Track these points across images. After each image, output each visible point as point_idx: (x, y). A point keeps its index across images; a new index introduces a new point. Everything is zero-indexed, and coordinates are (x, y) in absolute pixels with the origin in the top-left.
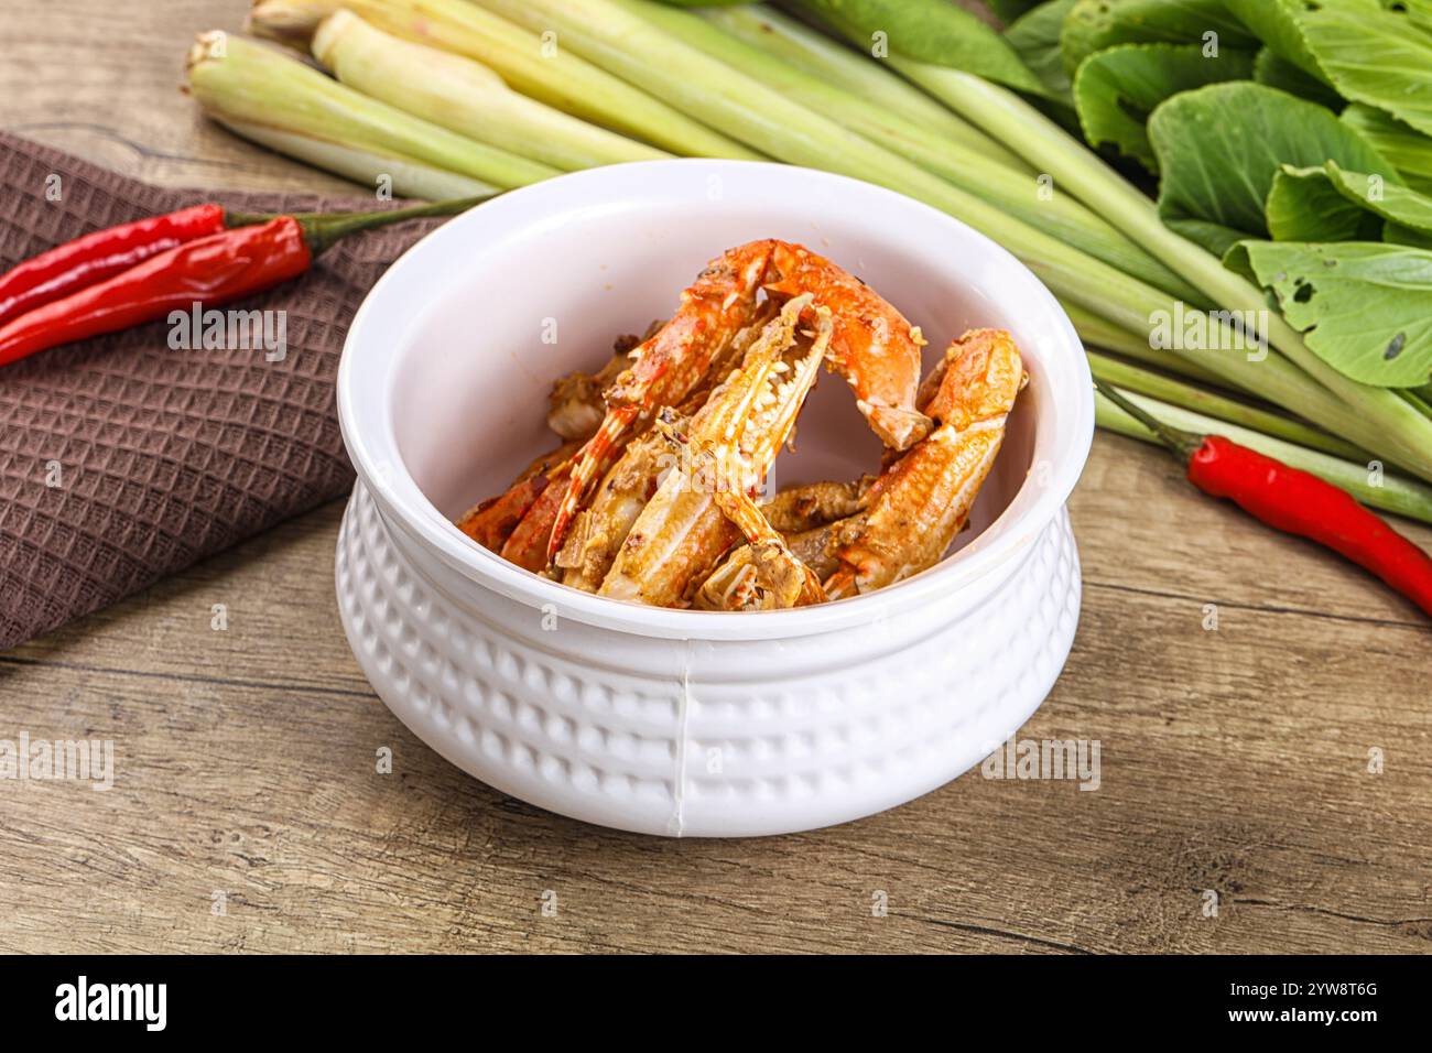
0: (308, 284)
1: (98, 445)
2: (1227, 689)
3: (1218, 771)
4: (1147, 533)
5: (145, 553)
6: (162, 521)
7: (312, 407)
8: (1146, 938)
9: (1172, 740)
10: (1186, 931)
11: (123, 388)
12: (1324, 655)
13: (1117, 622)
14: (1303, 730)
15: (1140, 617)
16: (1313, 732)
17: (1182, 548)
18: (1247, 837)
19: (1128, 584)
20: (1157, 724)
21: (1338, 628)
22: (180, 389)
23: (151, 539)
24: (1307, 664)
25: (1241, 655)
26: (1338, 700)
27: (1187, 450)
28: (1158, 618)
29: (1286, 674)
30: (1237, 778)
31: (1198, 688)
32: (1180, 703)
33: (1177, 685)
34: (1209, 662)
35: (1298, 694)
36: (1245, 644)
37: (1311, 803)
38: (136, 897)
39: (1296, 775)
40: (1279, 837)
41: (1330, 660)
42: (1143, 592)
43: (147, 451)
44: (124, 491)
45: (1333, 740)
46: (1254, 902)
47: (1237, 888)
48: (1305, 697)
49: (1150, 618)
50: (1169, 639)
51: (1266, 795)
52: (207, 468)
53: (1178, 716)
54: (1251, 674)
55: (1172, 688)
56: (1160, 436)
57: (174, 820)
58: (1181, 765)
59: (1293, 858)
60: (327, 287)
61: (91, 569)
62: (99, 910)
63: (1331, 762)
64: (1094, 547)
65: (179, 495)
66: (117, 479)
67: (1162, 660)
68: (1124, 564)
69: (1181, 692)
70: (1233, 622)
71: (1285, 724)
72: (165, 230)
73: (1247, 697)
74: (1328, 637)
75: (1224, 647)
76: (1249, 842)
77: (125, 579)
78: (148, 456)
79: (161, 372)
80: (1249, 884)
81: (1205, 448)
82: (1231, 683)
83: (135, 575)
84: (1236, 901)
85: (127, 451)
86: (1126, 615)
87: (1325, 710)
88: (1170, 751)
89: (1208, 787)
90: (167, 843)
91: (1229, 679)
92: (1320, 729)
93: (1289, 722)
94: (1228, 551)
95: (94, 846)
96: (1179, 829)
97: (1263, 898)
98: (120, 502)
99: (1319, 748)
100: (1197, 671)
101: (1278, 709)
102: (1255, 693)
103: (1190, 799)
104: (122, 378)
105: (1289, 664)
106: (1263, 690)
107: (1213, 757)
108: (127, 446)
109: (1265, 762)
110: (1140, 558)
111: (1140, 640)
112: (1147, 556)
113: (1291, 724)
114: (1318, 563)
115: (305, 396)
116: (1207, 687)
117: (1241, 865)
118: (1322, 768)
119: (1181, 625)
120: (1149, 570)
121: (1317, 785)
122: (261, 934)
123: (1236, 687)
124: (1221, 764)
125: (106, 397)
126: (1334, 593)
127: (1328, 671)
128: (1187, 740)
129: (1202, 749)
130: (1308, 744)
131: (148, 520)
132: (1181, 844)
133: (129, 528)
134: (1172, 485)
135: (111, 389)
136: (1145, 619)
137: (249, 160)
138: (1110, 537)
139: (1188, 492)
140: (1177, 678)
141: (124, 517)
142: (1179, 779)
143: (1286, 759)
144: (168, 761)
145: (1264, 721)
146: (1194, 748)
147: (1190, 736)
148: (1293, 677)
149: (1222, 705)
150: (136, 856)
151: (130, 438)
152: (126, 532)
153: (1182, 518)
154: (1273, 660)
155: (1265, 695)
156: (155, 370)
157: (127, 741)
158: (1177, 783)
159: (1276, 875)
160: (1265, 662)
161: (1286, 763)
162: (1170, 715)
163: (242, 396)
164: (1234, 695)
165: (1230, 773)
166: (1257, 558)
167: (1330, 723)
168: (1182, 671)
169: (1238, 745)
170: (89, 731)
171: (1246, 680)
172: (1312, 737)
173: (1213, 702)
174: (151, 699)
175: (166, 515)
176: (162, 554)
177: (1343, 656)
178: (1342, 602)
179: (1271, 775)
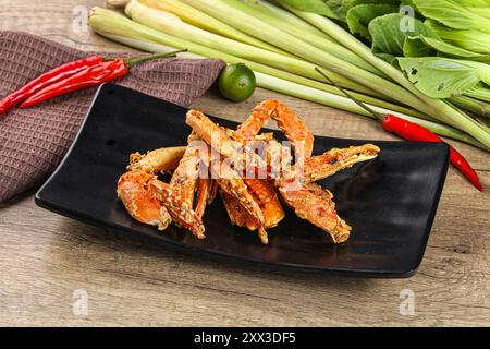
27: (382, 119)
56: (374, 115)
72: (85, 63)
81: (387, 118)
137: (108, 44)
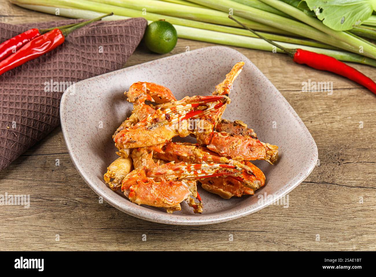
0: (65, 46)
1: (29, 96)
2: (321, 112)
3: (327, 132)
4: (288, 76)
5: (50, 122)
6: (52, 113)
7: (78, 78)
8: (327, 176)
9: (314, 126)
10: (335, 173)
11: (28, 80)
12: (340, 99)
13: (289, 99)
14: (342, 118)
15: (294, 97)
16: (345, 119)
17: (297, 78)
18: (340, 147)
19: (288, 89)
20: (308, 123)
21: (340, 92)
22: (42, 78)
23: (51, 118)
24: (337, 102)
25: (321, 103)
26: (348, 109)
27: (292, 53)
28: (298, 97)
29: (333, 105)
30: (332, 133)
31: (315, 112)
32: (312, 117)
33: (309, 113)
34: (315, 106)
35: (338, 110)
36: (321, 99)
37: (351, 136)
38: (83, 211)
39: (345, 130)
40: (347, 146)
41: (342, 100)
42: (293, 91)
43: (42, 96)
44: (40, 107)
45: (350, 120)
46: (348, 163)
47: (343, 160)
48: (340, 110)
49: (297, 97)
50: (303, 101)
51: (340, 136)
52: (58, 98)
53: (312, 120)
54: (325, 107)
55: (309, 114)
56: (284, 51)
57: (83, 189)
58: (318, 132)
59: (352, 150)
60: (70, 46)
61: (39, 128)
62: (75, 215)
63: (352, 125)
64: (277, 82)
65: (54, 105)
66: (37, 104)
67: (304, 107)
68: (285, 84)
69: (311, 114)
70: (316, 95)
71: (338, 118)
73: (326, 113)
74: (339, 94)
75: (316, 101)
76: (341, 148)
77: (47, 130)
78: (43, 97)
79: (35, 74)
80: (345, 159)
81: (297, 52)
82: (322, 110)
83: (49, 128)
84: (344, 163)
85: (37, 97)
86: (290, 97)
87: (346, 113)
88: (314, 129)
89: (326, 136)
90: (85, 195)
91: (321, 109)
92: (346, 117)
93: (338, 117)
94: (308, 77)
95: (66, 199)
96: (324, 148)
97: (350, 161)
98: (40, 110)
99: (348, 122)
100: (313, 108)
101: (335, 114)
102: (328, 111)
103: (324, 140)
104: (26, 77)
105: (333, 103)
106: (330, 110)
107: (324, 129)
108: (36, 95)
109: (337, 128)
110: (288, 82)
111: (296, 103)
112: (290, 81)
113: (339, 117)
114: (330, 76)
115: (76, 75)
116: (317, 112)
117: (341, 154)
118: (350, 127)
119: (305, 97)
120: (292, 85)
121: (351, 131)
122: (117, 214)
123: (324, 111)
124: (327, 130)
125: (24, 83)
126: (336, 83)
127: (343, 103)
128: (317, 126)
129: (321, 128)
130: (345, 122)
131: (48, 113)
132: (326, 152)
133: (45, 117)
134: (288, 62)
135: (25, 81)
136: (295, 97)
138: (279, 78)
139: (293, 64)
140: (309, 111)
141: (43, 114)
142: (319, 136)
143: (341, 126)
144: (76, 175)
145: (333, 118)
146: (319, 128)
147: (317, 125)
148: (335, 106)
149: (322, 116)
150: (78, 200)
151: (36, 93)
152: (44, 118)
153: (294, 70)
154: (329, 103)
155: (331, 111)
156: (34, 74)
157: (63, 171)
158: (319, 137)
159: (350, 155)
160: (327, 103)
161: (342, 127)
162: (311, 120)
163: (60, 77)
164: (323, 113)
165: (330, 132)
166: (315, 78)
167: (348, 116)
168: (309, 109)
169: (329, 125)
170: (53, 171)
171: (324, 108)
172: (345, 120)
173: (319, 115)
174: (64, 160)
175: (52, 112)
176: (54, 122)
177: (344, 99)
178: (339, 85)
179: (340, 131)
